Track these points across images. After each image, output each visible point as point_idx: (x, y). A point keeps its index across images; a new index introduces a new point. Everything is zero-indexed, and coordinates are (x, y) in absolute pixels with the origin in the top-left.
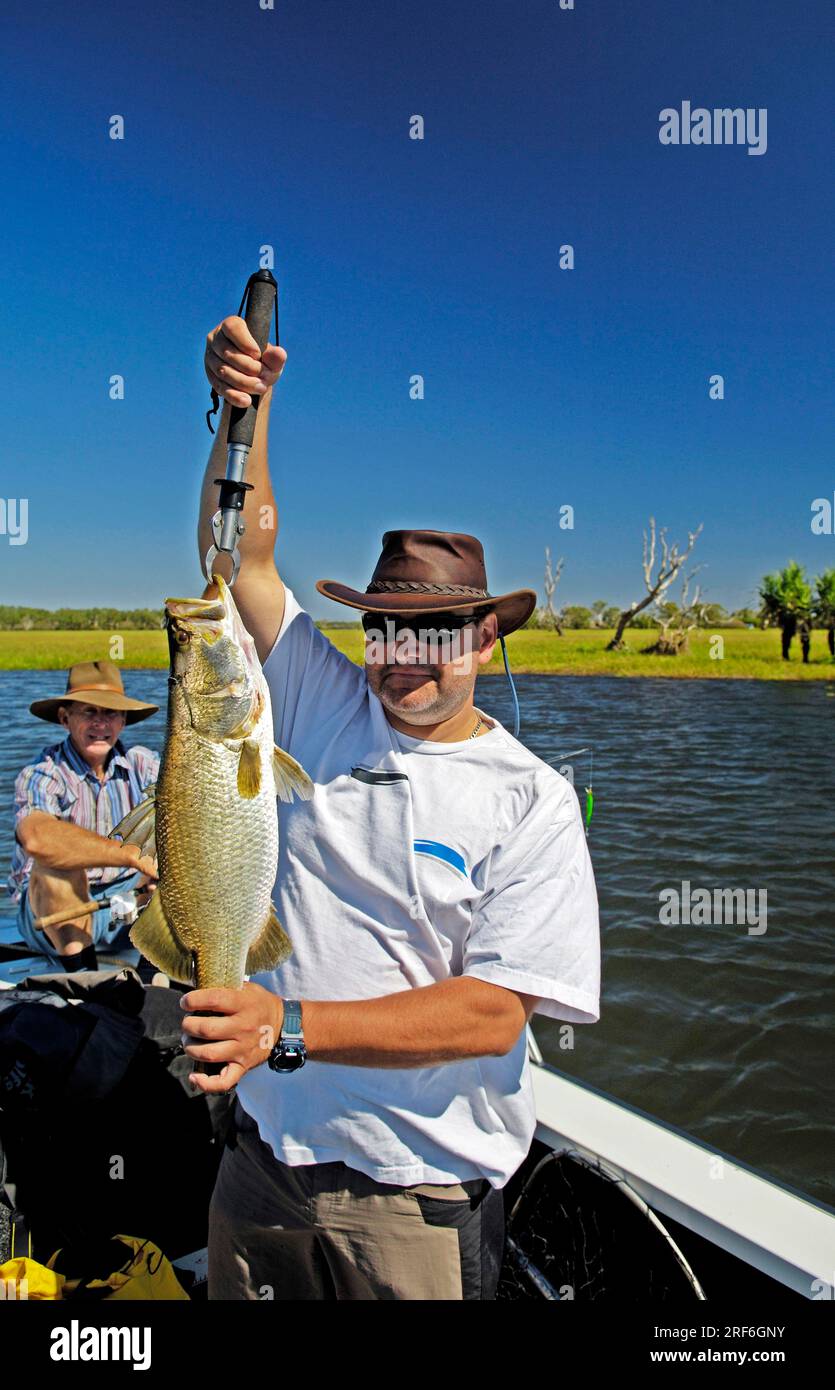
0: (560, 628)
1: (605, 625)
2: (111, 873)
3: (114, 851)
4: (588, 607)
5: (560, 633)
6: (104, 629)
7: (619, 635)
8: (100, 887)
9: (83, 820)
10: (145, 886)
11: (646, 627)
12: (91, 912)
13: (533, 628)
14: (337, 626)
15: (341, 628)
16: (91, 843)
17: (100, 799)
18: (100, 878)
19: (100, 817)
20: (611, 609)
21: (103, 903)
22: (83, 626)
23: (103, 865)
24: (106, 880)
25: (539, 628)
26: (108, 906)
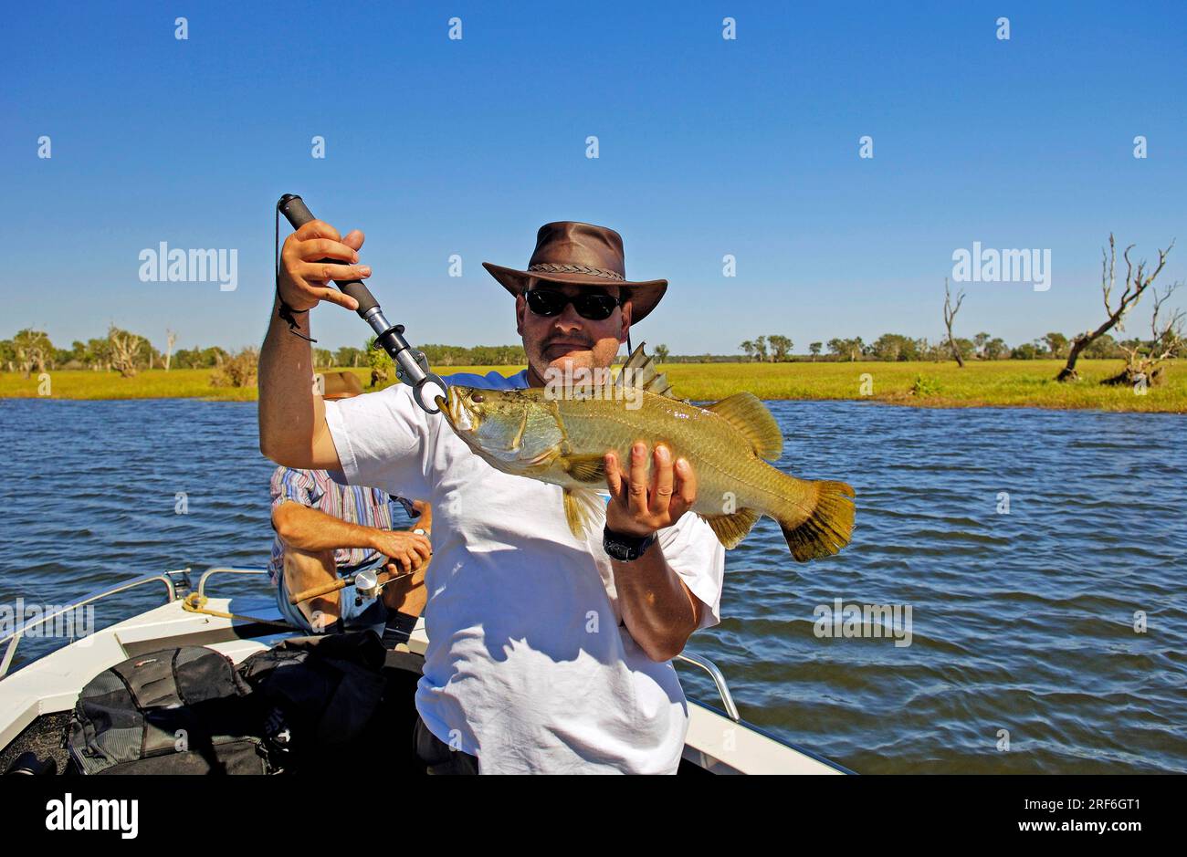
0: (961, 359)
1: (987, 357)
2: (358, 556)
3: (355, 535)
4: (971, 338)
5: (960, 364)
6: (512, 364)
7: (1071, 364)
8: (347, 570)
9: (331, 509)
10: (386, 566)
11: (1030, 358)
12: (338, 588)
13: (913, 360)
14: (718, 360)
15: (723, 362)
16: (335, 527)
17: (346, 494)
18: (347, 562)
19: (345, 510)
20: (994, 341)
21: (349, 581)
22: (494, 361)
23: (350, 547)
24: (353, 563)
25: (920, 359)
26: (353, 583)
